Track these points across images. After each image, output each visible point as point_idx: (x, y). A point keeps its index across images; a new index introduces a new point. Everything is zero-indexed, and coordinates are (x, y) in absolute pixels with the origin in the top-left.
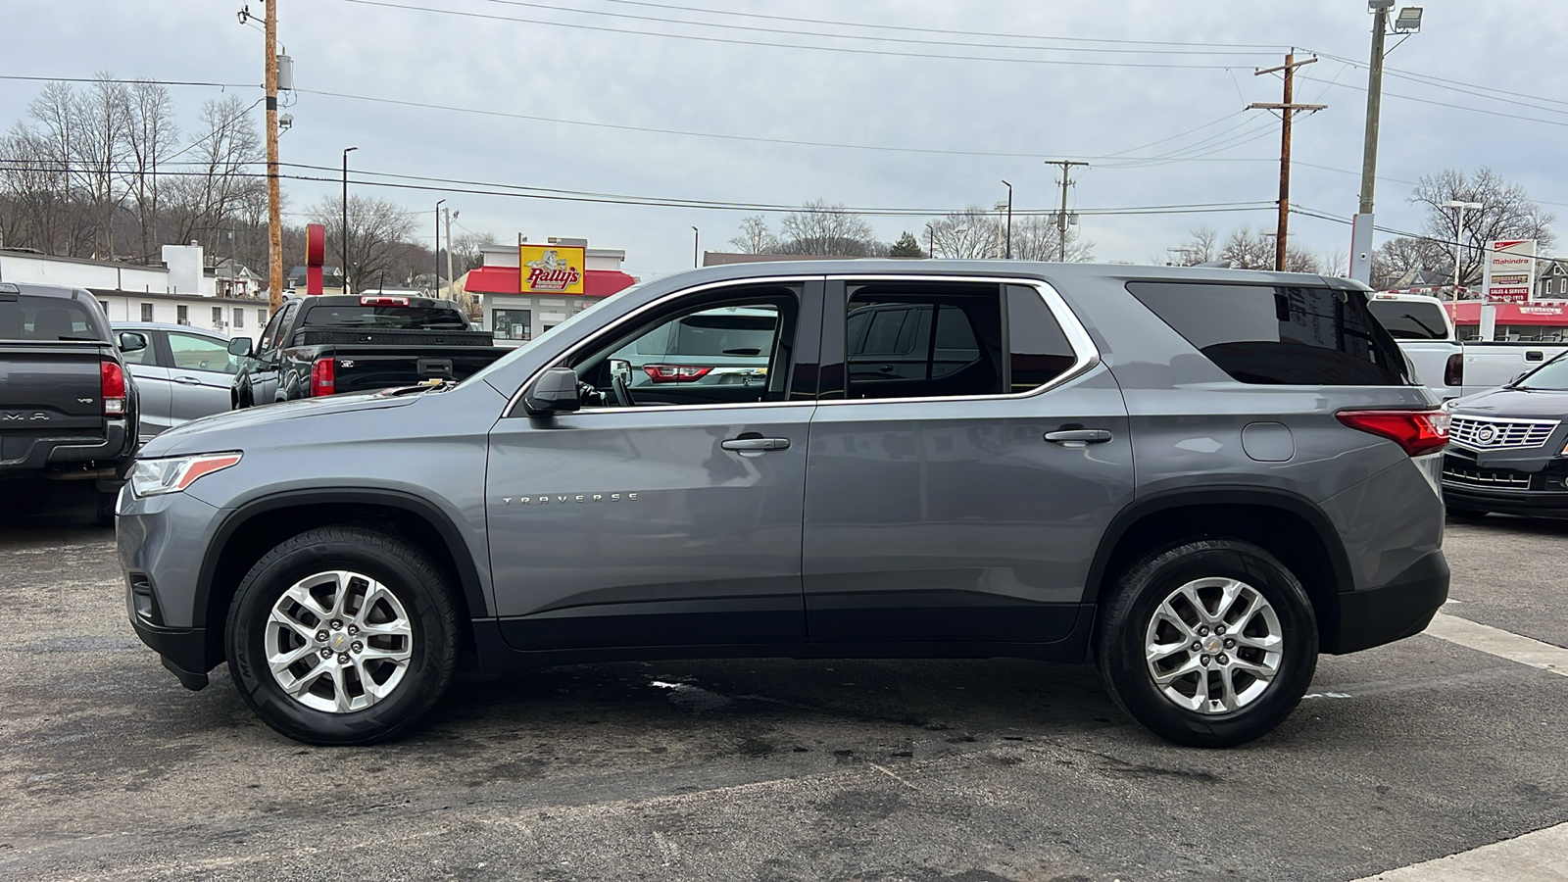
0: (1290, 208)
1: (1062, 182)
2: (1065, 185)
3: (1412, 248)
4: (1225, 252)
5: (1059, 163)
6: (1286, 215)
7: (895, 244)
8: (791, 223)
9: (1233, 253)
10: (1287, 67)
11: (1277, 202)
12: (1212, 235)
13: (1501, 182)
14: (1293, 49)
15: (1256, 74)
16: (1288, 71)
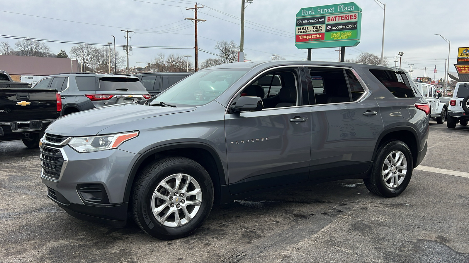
0: (198, 49)
1: (127, 37)
2: (127, 38)
3: (213, 61)
4: (168, 61)
5: (125, 31)
6: (197, 51)
7: (59, 54)
8: (18, 45)
9: (170, 61)
10: (195, 8)
11: (195, 47)
12: (164, 55)
13: (236, 44)
14: (197, 3)
15: (187, 9)
16: (196, 9)
